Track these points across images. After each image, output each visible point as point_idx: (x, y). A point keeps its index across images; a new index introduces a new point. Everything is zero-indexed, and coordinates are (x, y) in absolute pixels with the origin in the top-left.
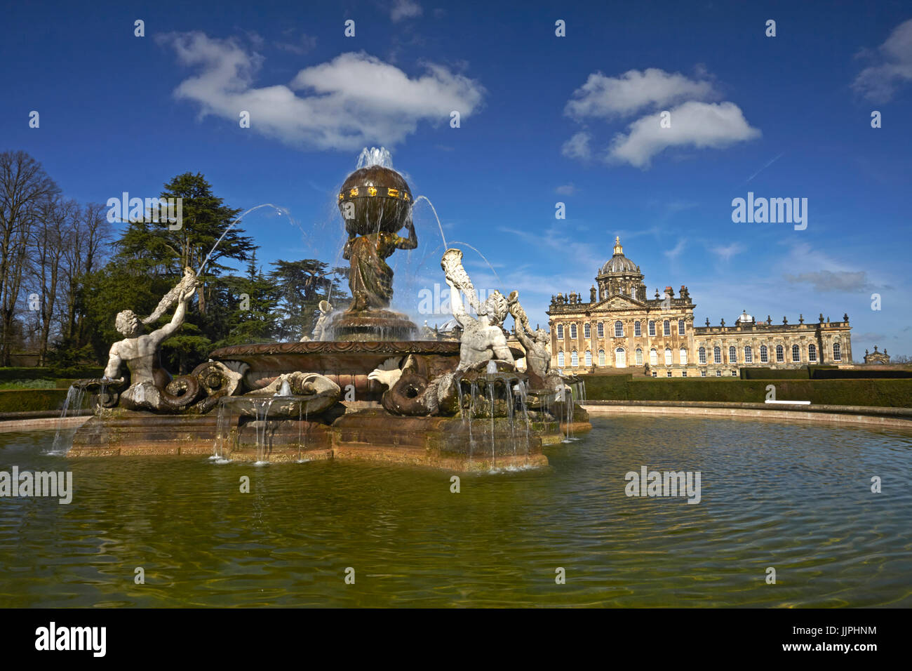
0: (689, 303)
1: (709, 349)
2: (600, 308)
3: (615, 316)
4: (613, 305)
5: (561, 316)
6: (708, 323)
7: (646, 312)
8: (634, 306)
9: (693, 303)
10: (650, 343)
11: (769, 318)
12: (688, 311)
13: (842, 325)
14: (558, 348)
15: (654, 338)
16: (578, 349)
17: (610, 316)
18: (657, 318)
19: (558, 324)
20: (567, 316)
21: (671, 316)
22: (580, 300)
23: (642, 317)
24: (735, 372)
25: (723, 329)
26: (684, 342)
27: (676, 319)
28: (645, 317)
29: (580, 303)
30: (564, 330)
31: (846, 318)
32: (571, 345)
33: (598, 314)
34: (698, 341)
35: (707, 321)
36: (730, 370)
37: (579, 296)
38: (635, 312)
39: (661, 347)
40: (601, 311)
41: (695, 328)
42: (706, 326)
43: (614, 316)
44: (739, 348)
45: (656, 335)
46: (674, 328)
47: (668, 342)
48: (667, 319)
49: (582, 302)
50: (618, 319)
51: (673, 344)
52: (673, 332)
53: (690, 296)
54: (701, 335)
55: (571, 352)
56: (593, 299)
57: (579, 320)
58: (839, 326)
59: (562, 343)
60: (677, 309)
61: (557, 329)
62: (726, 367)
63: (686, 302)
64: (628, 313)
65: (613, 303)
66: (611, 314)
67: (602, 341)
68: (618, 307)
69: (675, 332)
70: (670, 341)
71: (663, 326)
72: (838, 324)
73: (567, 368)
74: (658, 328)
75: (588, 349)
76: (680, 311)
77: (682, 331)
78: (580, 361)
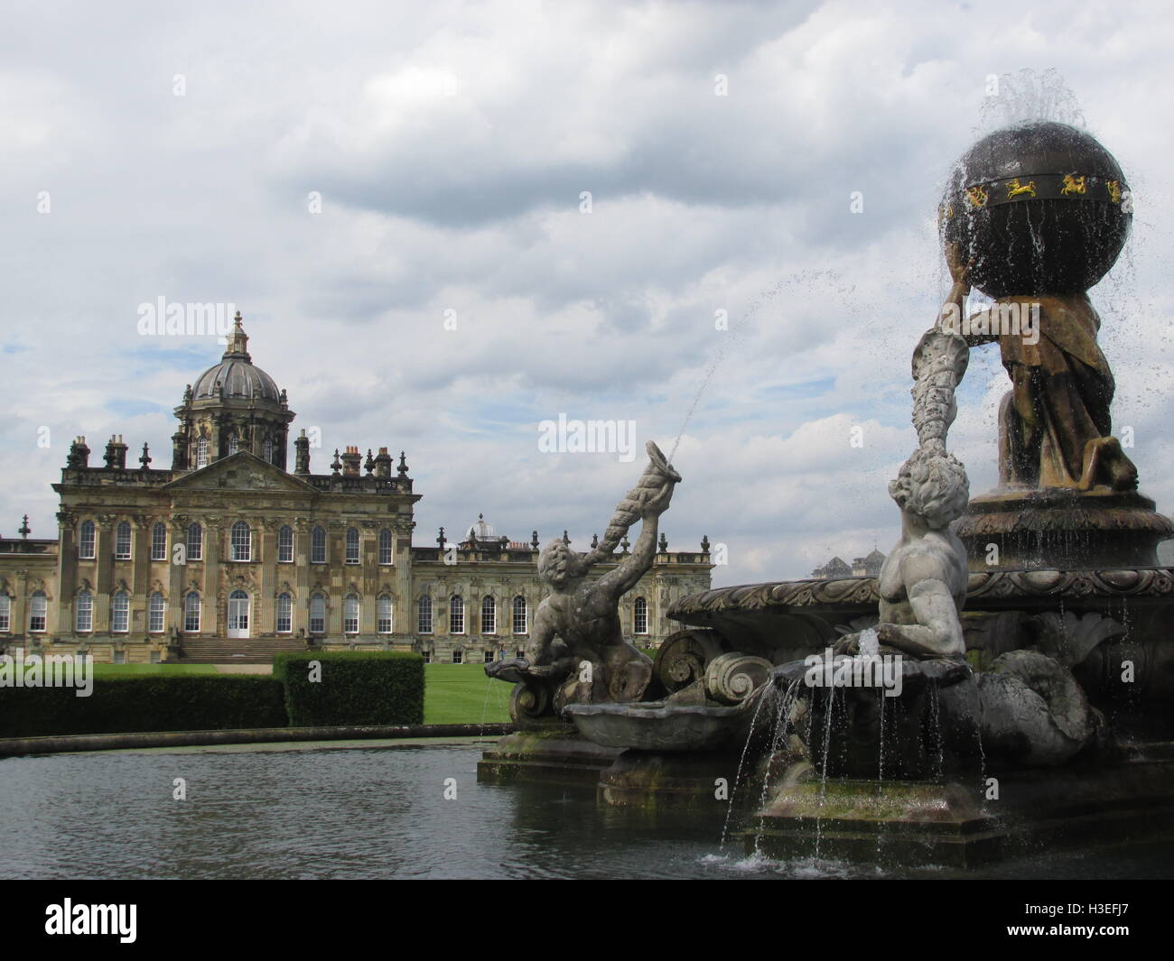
0: (405, 489)
1: (441, 599)
2: (200, 485)
3: (234, 510)
4: (231, 481)
5: (93, 500)
6: (442, 540)
7: (308, 505)
8: (282, 488)
9: (415, 491)
10: (314, 579)
11: (566, 537)
12: (403, 509)
13: (698, 560)
14: (80, 584)
15: (321, 569)
16: (132, 585)
17: (223, 507)
18: (331, 519)
19: (83, 518)
20: (109, 501)
21: (364, 517)
22: (145, 460)
23: (297, 515)
24: (492, 654)
25: (472, 556)
26: (390, 580)
27: (374, 526)
28: (306, 515)
29: (145, 468)
30: (96, 535)
31: (706, 545)
32: (118, 575)
33: (193, 502)
34: (418, 579)
35: (442, 533)
36: (482, 649)
37: (146, 450)
38: (285, 503)
39: (336, 591)
40: (201, 493)
41: (413, 550)
42: (438, 545)
43: (233, 508)
44: (503, 598)
45: (327, 560)
46: (369, 546)
47: (353, 579)
48: (353, 524)
49: (151, 466)
50: (242, 516)
51: (365, 584)
52: (365, 557)
53: (409, 474)
54: (426, 565)
55: (111, 595)
56: (181, 460)
57: (140, 511)
58: (693, 561)
59: (91, 570)
60: (379, 501)
61: (80, 533)
62: (474, 641)
63: (400, 487)
64: (266, 504)
65: (232, 474)
66: (225, 501)
67: (195, 570)
68: (245, 488)
69: (371, 556)
70: (358, 577)
71: (345, 540)
72: (691, 556)
73: (98, 634)
74: (334, 544)
75: (157, 588)
76: (384, 508)
77: (385, 555)
78: (135, 617)
